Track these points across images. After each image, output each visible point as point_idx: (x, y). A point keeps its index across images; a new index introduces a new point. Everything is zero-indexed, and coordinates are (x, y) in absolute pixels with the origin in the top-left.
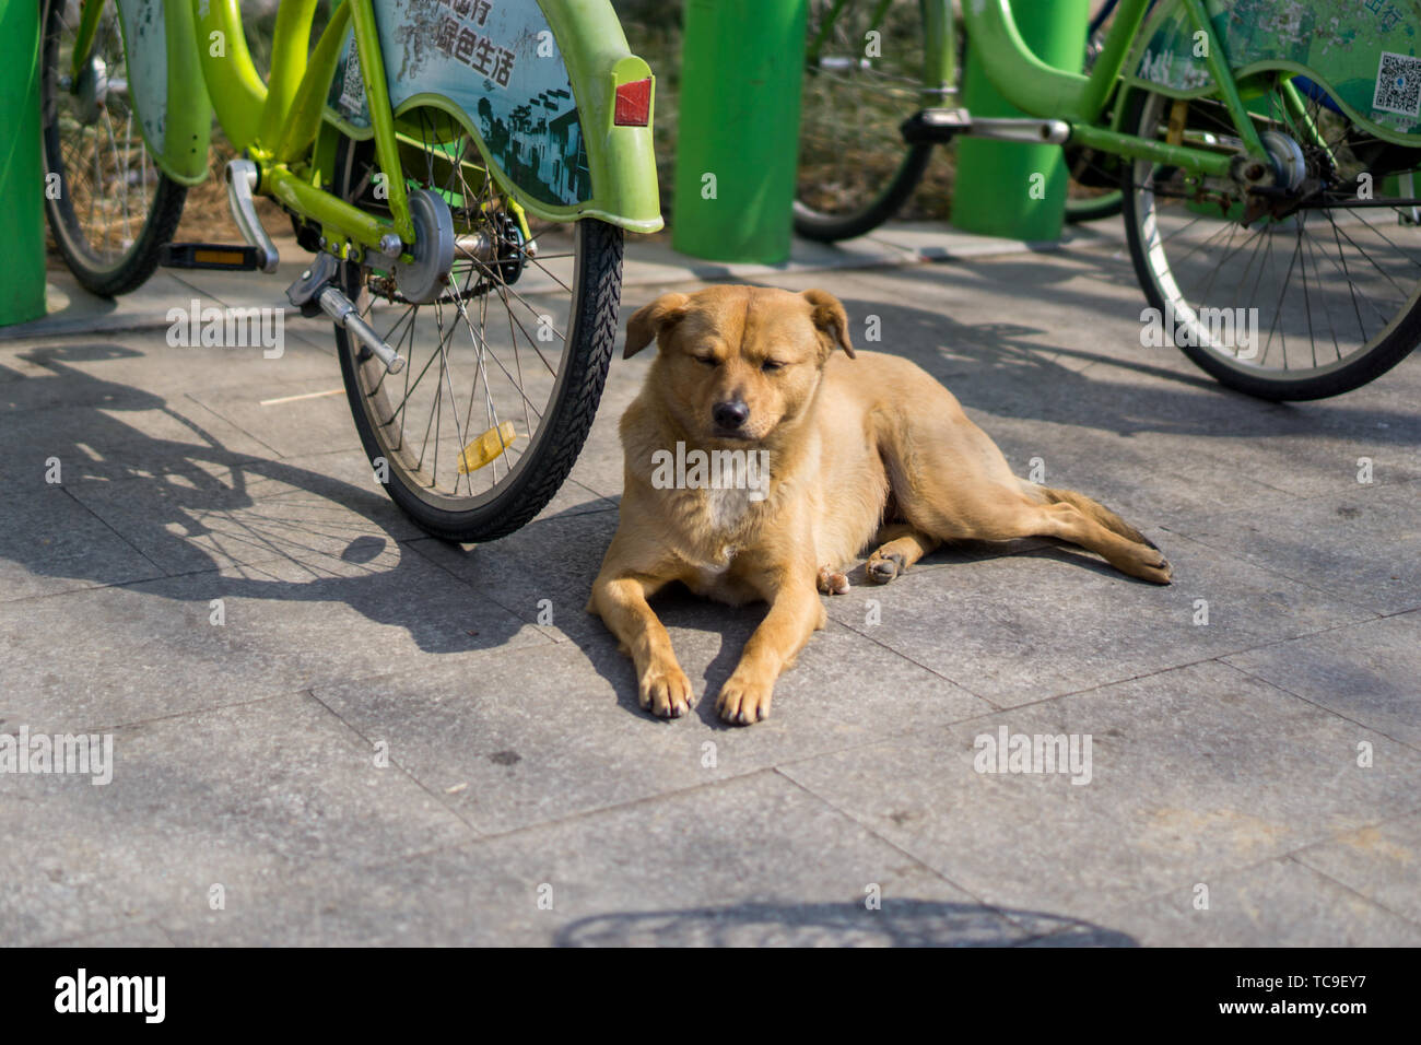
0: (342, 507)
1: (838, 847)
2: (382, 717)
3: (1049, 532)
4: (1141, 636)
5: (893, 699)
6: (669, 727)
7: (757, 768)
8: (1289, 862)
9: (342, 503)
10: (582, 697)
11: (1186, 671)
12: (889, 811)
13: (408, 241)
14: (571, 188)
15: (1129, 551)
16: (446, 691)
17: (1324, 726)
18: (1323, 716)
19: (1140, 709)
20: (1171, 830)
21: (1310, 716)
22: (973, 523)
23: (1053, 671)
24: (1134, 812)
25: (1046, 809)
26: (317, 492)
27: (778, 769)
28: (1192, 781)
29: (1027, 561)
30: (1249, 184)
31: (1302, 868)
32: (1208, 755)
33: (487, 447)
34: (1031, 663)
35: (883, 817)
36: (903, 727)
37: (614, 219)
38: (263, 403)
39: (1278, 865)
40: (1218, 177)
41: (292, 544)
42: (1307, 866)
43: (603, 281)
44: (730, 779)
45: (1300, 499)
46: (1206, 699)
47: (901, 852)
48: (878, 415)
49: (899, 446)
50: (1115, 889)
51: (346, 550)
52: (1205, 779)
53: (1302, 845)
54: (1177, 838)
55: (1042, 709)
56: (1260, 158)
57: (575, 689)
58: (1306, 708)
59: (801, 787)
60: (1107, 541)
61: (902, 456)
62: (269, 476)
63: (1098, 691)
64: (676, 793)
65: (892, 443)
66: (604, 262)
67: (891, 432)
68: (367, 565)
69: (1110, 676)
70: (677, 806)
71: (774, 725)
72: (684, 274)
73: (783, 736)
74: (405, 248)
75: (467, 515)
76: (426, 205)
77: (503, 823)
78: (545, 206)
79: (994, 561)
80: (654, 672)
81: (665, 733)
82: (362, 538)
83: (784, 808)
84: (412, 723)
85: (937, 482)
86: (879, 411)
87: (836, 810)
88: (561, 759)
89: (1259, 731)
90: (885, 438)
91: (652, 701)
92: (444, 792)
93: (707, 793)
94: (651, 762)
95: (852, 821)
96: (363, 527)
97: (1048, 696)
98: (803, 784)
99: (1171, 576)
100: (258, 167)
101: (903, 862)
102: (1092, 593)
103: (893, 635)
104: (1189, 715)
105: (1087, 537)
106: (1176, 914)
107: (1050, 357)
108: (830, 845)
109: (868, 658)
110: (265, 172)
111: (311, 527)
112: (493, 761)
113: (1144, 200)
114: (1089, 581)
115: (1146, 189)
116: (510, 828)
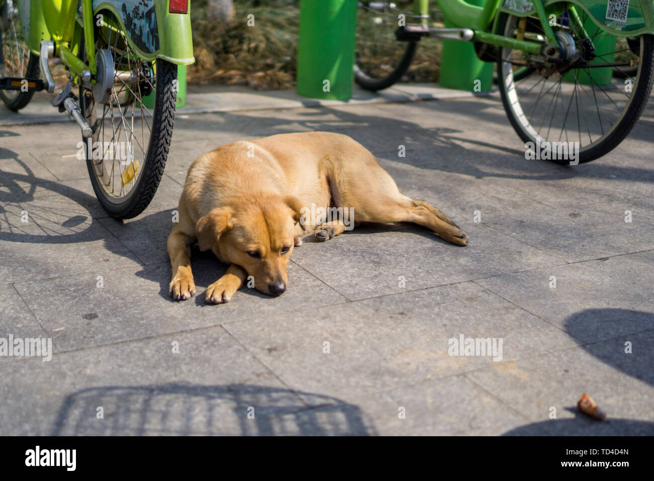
0: (75, 202)
1: (234, 362)
2: (41, 296)
3: (410, 220)
4: (439, 269)
5: (298, 295)
6: (179, 305)
7: (212, 325)
8: (461, 377)
9: (76, 201)
10: (144, 290)
11: (453, 286)
12: (268, 346)
13: (93, 73)
14: (153, 45)
15: (447, 229)
16: (79, 285)
17: (512, 313)
18: (513, 309)
19: (421, 303)
20: (407, 360)
21: (507, 308)
22: (370, 214)
23: (385, 284)
24: (392, 350)
25: (348, 348)
26: (67, 196)
27: (223, 326)
28: (430, 337)
29: (400, 234)
30: (549, 57)
31: (467, 380)
32: (445, 325)
33: (129, 173)
34: (376, 280)
35: (263, 349)
36: (296, 308)
37: (168, 58)
38: (63, 157)
39: (455, 378)
40: (536, 55)
41: (42, 218)
42: (470, 379)
43: (166, 89)
44: (197, 329)
45: (553, 208)
46: (457, 299)
47: (264, 366)
48: (327, 161)
49: (336, 176)
50: (364, 387)
51: (66, 222)
52: (438, 336)
53: (472, 369)
54: (408, 364)
55: (371, 301)
56: (554, 44)
57: (143, 286)
58: (507, 304)
59: (230, 334)
60: (438, 225)
61: (337, 181)
62: (48, 188)
63: (404, 294)
64: (166, 335)
65: (333, 175)
66: (166, 80)
67: (333, 169)
68: (72, 228)
69: (413, 288)
70: (163, 341)
71: (231, 305)
72: (297, 104)
73: (234, 310)
74: (93, 77)
75: (120, 205)
76: (102, 56)
77: (72, 346)
78: (145, 54)
79: (382, 233)
80: (177, 279)
81: (175, 307)
82: (77, 217)
83: (216, 343)
84: (54, 299)
85: (353, 194)
86: (328, 160)
87: (242, 345)
88: (118, 318)
89: (477, 315)
90: (330, 173)
91: (172, 292)
92: (51, 331)
93: (181, 335)
94: (162, 320)
95: (246, 350)
96: (81, 211)
97: (377, 295)
98: (231, 333)
99: (467, 242)
100: (55, 45)
101: (263, 370)
102: (424, 249)
103: (314, 265)
104: (444, 306)
105: (429, 223)
106: (389, 400)
107: (458, 142)
108: (230, 361)
109: (295, 276)
110: (58, 46)
111: (55, 211)
112: (84, 318)
113: (507, 67)
114: (426, 243)
115: (508, 62)
116: (75, 348)
